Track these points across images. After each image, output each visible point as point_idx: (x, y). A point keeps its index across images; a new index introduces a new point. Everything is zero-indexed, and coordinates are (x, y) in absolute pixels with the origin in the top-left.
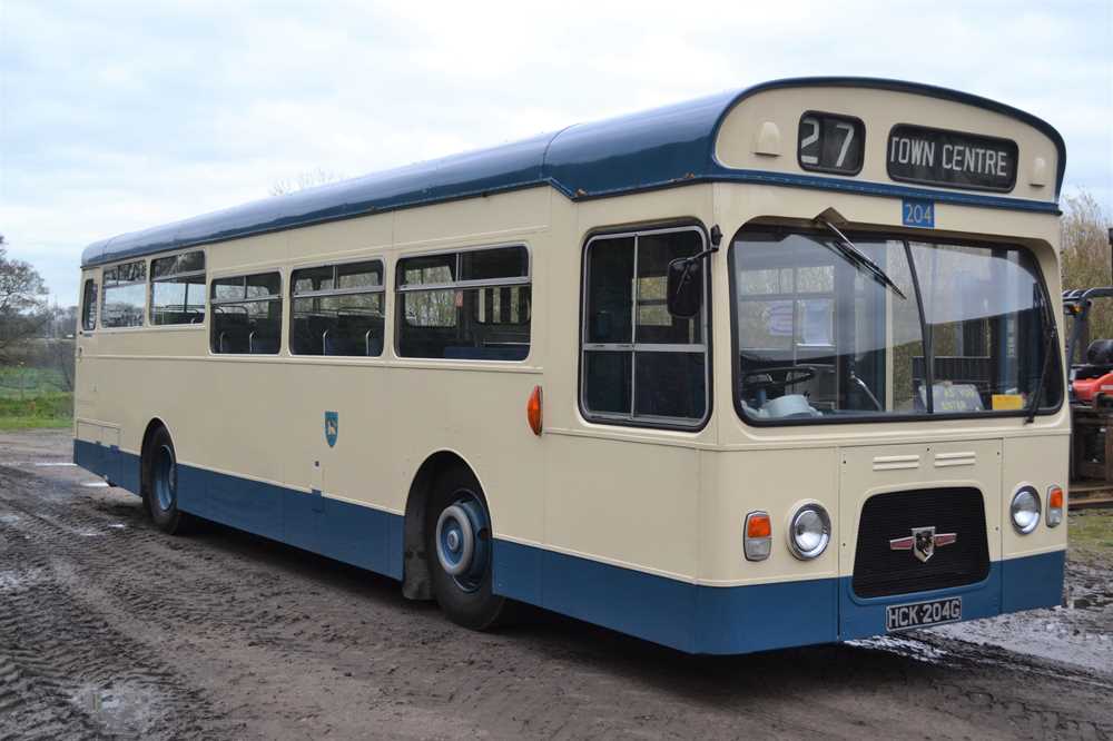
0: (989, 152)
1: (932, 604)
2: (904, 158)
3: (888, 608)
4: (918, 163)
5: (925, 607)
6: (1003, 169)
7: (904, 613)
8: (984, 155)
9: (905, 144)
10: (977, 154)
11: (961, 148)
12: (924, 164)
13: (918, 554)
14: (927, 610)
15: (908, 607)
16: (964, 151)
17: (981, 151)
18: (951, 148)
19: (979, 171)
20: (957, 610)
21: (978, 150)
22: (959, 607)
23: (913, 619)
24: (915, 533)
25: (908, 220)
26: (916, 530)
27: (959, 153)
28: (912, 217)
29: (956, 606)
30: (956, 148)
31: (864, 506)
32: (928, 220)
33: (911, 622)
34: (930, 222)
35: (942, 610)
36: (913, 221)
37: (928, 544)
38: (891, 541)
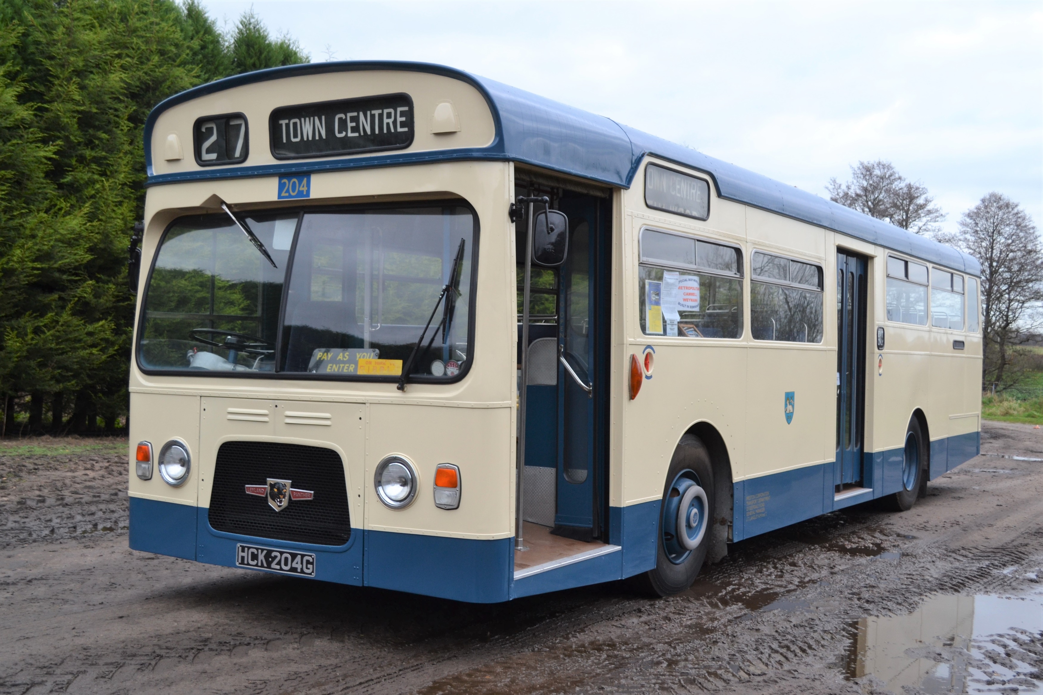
0: (386, 111)
1: (282, 553)
2: (295, 136)
3: (239, 545)
4: (310, 138)
5: (273, 554)
6: (403, 125)
7: (253, 553)
8: (381, 116)
9: (295, 124)
10: (373, 116)
11: (355, 114)
12: (317, 138)
13: (271, 504)
14: (276, 557)
15: (257, 549)
16: (358, 117)
17: (376, 112)
18: (344, 117)
19: (377, 132)
20: (310, 566)
21: (373, 112)
22: (312, 563)
23: (262, 561)
24: (268, 483)
25: (283, 194)
26: (271, 480)
27: (353, 119)
28: (288, 191)
29: (308, 562)
30: (349, 115)
31: (220, 449)
32: (303, 191)
33: (260, 564)
34: (305, 193)
35: (292, 561)
36: (287, 194)
37: (281, 496)
38: (247, 486)
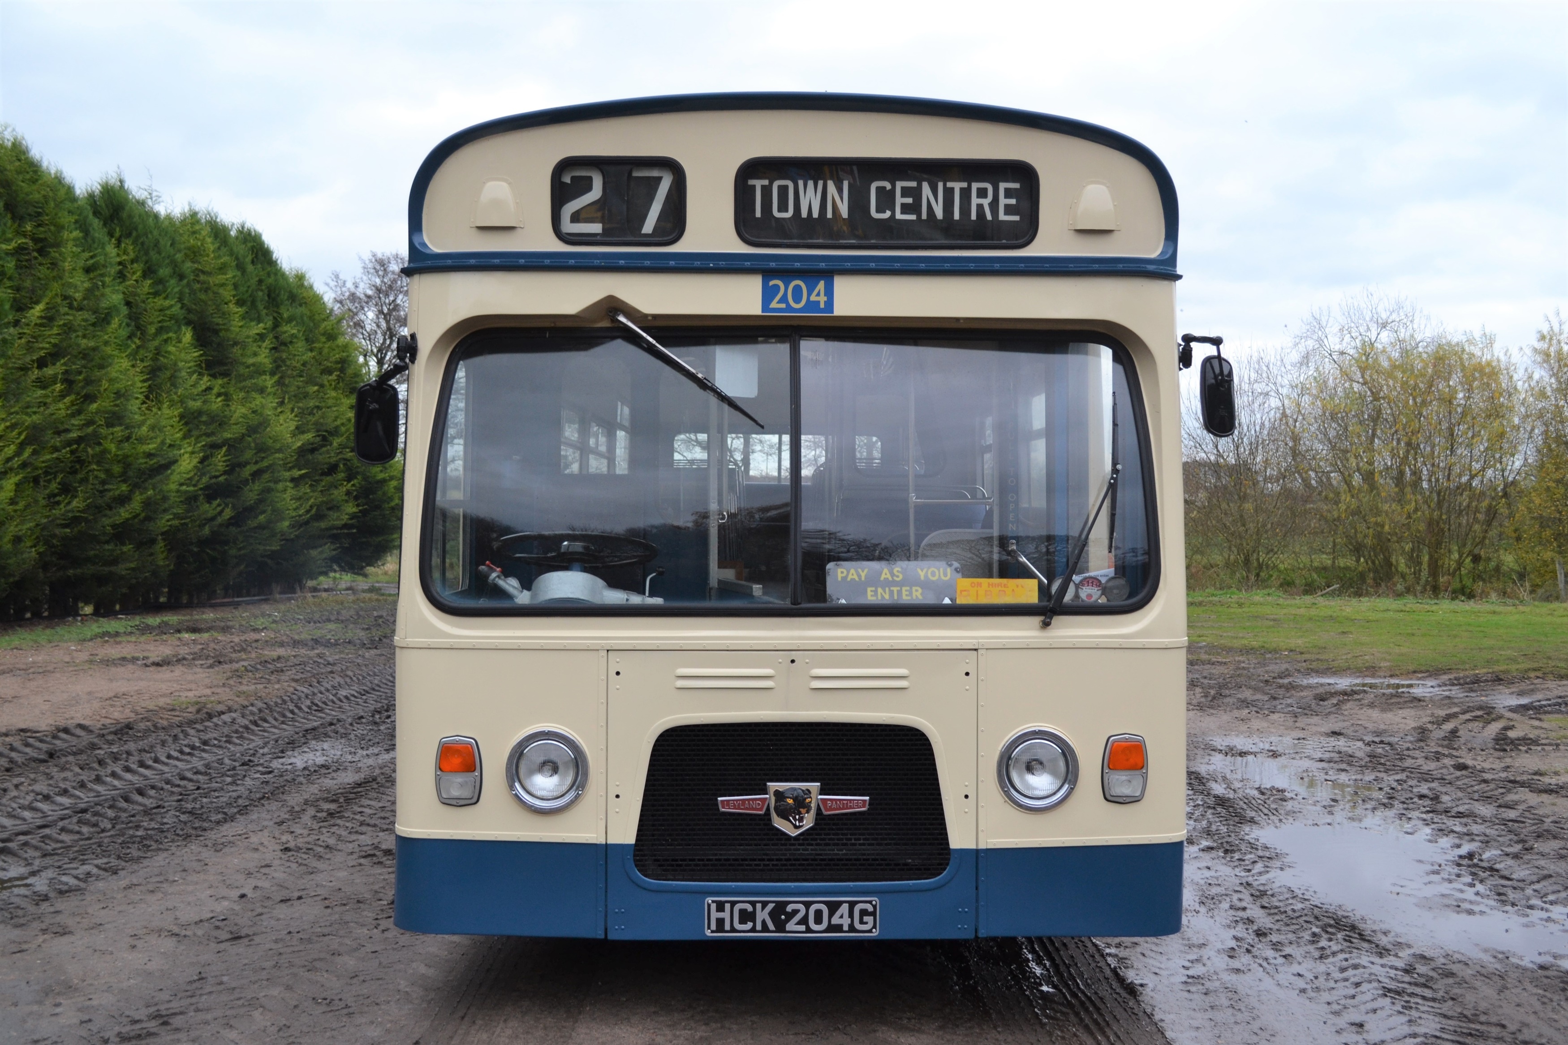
0: (975, 186)
1: (807, 905)
2: (783, 207)
3: (709, 900)
4: (815, 215)
5: (789, 908)
6: (1009, 210)
7: (742, 912)
8: (966, 194)
9: (783, 190)
10: (949, 193)
11: (914, 184)
12: (829, 215)
13: (779, 823)
14: (796, 912)
15: (753, 904)
16: (919, 188)
17: (957, 186)
18: (888, 186)
19: (957, 216)
20: (869, 919)
21: (950, 185)
22: (873, 914)
23: (764, 922)
24: (772, 791)
25: (774, 305)
26: (773, 786)
27: (905, 192)
28: (784, 300)
29: (864, 913)
30: (899, 185)
31: (657, 740)
32: (819, 302)
33: (759, 927)
34: (822, 306)
35: (831, 916)
36: (783, 306)
37: (803, 811)
38: (720, 799)
